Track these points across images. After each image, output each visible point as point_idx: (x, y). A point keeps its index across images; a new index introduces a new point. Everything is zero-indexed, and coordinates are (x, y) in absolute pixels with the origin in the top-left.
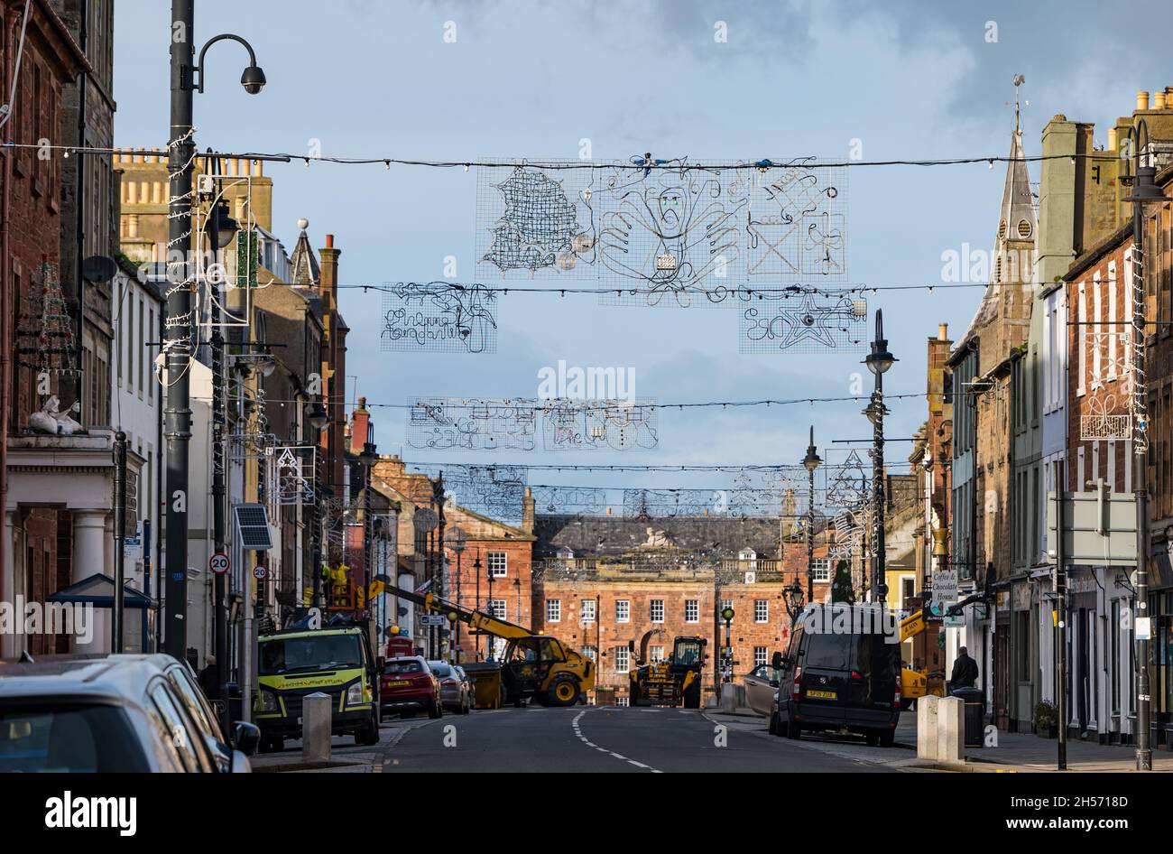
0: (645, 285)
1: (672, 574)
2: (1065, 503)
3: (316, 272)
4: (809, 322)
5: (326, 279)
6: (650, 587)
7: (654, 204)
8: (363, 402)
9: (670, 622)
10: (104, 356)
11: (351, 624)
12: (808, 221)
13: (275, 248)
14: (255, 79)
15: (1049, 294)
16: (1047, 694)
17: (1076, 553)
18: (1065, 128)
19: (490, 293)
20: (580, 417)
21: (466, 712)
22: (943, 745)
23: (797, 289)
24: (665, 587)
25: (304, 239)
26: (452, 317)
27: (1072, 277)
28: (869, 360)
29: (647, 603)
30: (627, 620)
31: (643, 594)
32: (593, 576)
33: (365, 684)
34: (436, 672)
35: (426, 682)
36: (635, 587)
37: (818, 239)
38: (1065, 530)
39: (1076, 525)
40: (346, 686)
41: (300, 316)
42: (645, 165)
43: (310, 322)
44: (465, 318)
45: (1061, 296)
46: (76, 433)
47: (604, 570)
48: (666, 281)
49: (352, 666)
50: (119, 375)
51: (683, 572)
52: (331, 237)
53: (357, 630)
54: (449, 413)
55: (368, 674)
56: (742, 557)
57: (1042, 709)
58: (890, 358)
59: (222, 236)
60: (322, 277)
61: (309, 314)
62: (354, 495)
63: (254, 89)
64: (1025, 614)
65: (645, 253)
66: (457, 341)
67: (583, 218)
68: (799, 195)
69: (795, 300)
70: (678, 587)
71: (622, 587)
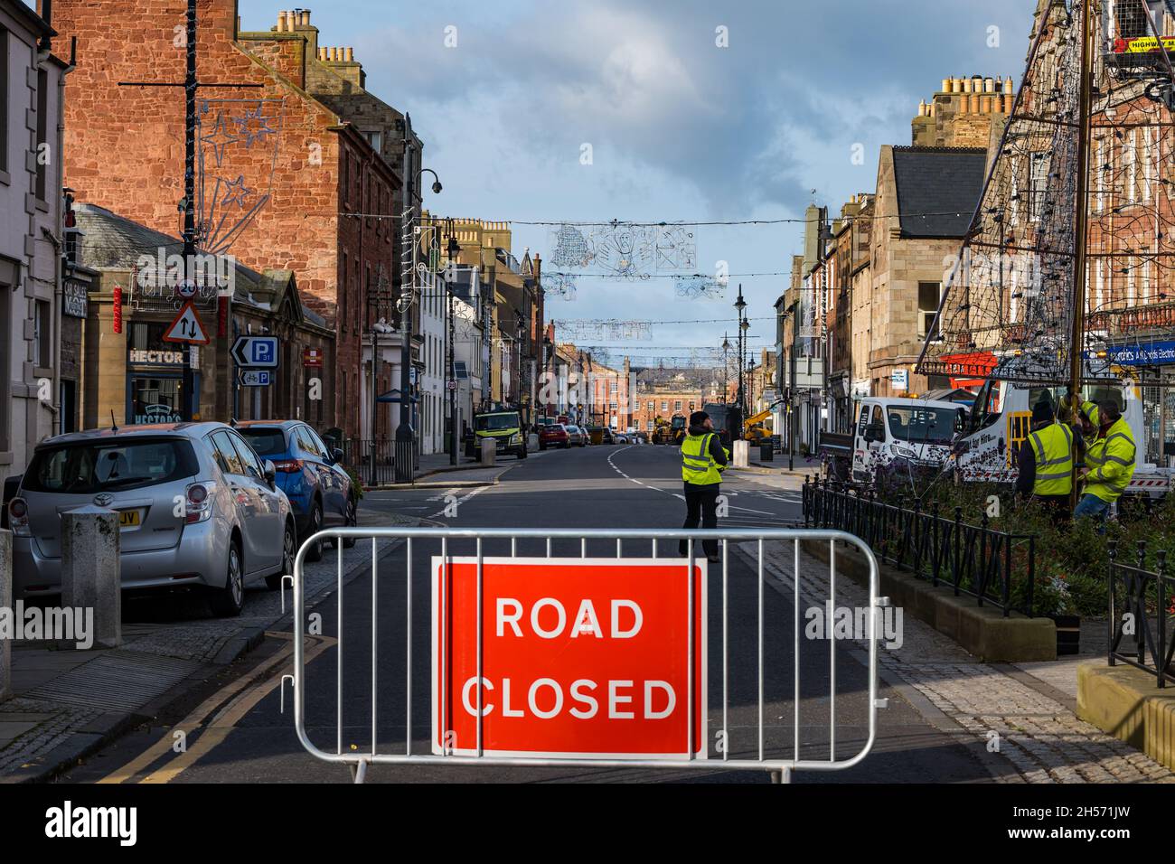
0: (616, 273)
1: (684, 391)
2: (793, 363)
3: (532, 268)
4: (703, 289)
5: (535, 270)
6: (675, 396)
7: (618, 240)
8: (552, 322)
9: (684, 411)
10: (417, 302)
11: (515, 410)
12: (681, 247)
13: (511, 259)
14: (438, 187)
15: (806, 278)
16: (805, 440)
17: (798, 383)
18: (815, 210)
19: (574, 276)
20: (621, 327)
21: (584, 446)
22: (741, 460)
23: (698, 276)
24: (681, 397)
25: (527, 255)
26: (558, 286)
27: (814, 271)
28: (736, 304)
29: (674, 403)
30: (666, 410)
31: (673, 399)
32: (652, 392)
33: (519, 434)
34: (568, 430)
35: (563, 434)
36: (670, 397)
37: (685, 254)
38: (793, 373)
39: (798, 371)
40: (511, 435)
41: (521, 286)
42: (615, 224)
43: (526, 289)
44: (564, 286)
45: (810, 278)
46: (392, 332)
47: (657, 390)
48: (625, 272)
49: (514, 427)
50: (425, 308)
51: (689, 391)
52: (538, 255)
53: (517, 413)
54: (569, 325)
55: (520, 430)
56: (712, 384)
57: (802, 446)
58: (744, 304)
59: (453, 253)
60: (534, 271)
61: (525, 285)
62: (548, 359)
63: (437, 191)
64: (797, 407)
65: (614, 259)
66: (561, 296)
67: (590, 246)
68: (677, 236)
69: (698, 280)
70: (687, 397)
71: (664, 396)
